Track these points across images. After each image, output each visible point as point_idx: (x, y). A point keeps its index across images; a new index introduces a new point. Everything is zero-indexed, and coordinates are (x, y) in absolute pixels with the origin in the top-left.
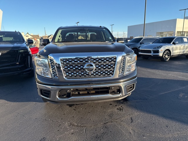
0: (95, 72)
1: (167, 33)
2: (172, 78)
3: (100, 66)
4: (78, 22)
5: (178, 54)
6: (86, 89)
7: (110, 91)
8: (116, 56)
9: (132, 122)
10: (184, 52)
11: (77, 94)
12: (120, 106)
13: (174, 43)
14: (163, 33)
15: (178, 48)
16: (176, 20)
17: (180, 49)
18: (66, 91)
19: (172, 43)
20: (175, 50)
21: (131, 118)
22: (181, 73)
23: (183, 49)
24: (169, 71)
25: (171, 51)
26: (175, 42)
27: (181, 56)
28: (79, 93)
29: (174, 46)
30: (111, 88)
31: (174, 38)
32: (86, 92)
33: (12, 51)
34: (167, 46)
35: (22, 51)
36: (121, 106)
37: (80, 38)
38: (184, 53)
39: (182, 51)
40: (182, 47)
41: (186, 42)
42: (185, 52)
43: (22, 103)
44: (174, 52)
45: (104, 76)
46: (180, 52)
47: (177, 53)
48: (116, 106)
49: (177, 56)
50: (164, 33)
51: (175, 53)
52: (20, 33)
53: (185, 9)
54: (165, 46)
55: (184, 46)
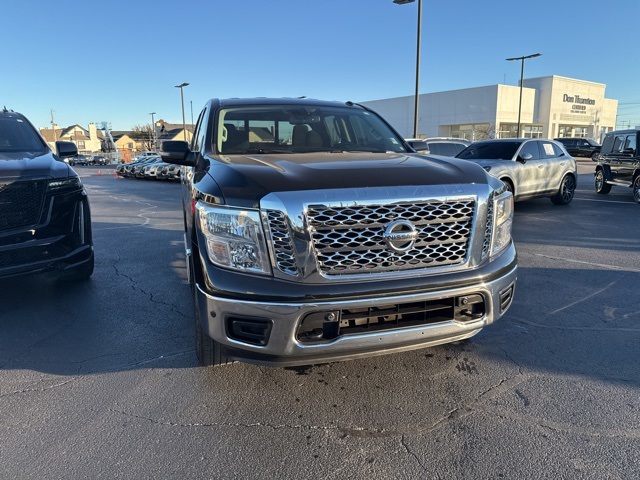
0: (414, 249)
1: (470, 127)
2: (551, 265)
3: (429, 230)
4: (185, 85)
5: (533, 191)
6: (375, 310)
7: (457, 310)
8: (475, 196)
9: (527, 404)
10: (546, 185)
11: (348, 325)
12: (461, 360)
13: (521, 160)
14: (458, 126)
15: (533, 174)
16: (495, 88)
17: (537, 178)
18: (326, 318)
19: (514, 159)
20: (526, 180)
21: (517, 392)
22: (568, 249)
23: (545, 177)
24: (528, 242)
25: (515, 183)
26: (524, 155)
27: (542, 197)
28: (352, 323)
29: (521, 168)
30: (460, 299)
31: (520, 144)
32: (374, 319)
33: (23, 183)
34: (504, 167)
35: (57, 184)
36: (466, 360)
37: (253, 138)
38: (549, 189)
39: (542, 182)
40: (542, 171)
41: (551, 157)
42: (551, 184)
43: (113, 376)
44: (523, 185)
45: (441, 263)
46: (537, 187)
47: (530, 188)
48: (448, 359)
49: (531, 198)
50: (462, 128)
51: (524, 189)
52: (21, 117)
53: (523, 58)
54: (497, 169)
55: (547, 168)
